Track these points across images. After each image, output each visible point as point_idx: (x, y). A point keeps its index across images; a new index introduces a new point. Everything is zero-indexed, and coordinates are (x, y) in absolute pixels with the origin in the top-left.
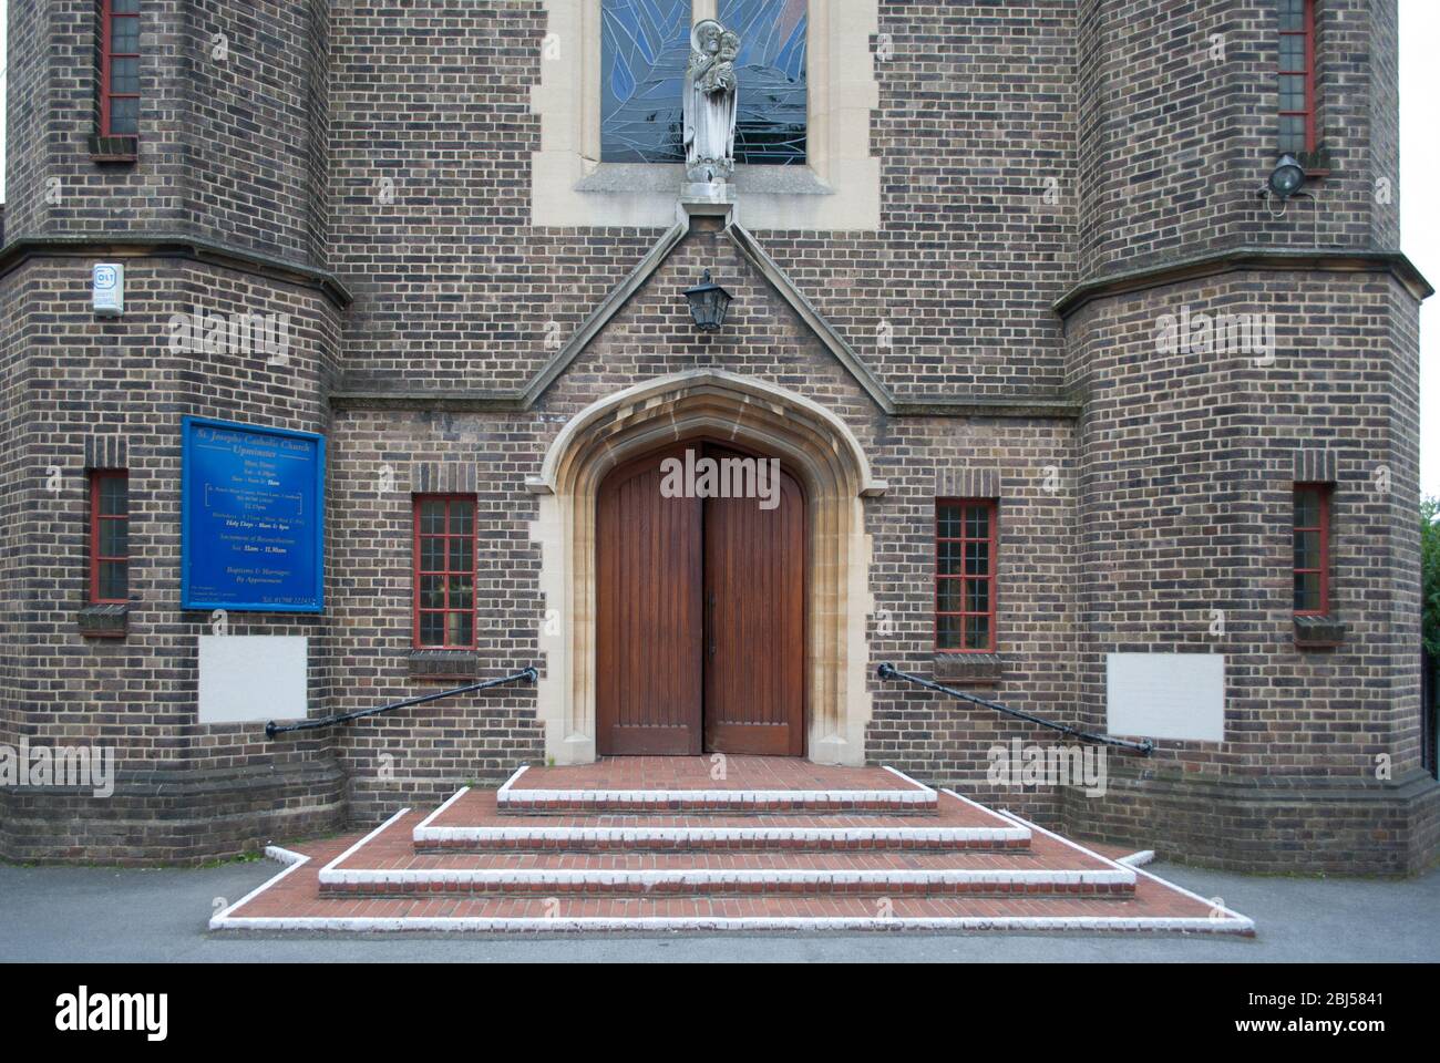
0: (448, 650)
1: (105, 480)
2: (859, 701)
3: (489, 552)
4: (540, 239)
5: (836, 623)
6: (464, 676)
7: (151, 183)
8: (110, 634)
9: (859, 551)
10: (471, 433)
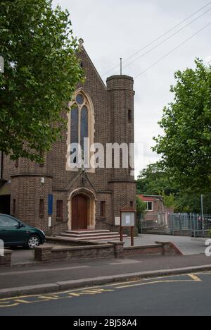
0: (60, 218)
1: (42, 201)
2: (94, 223)
3: (64, 207)
4: (66, 172)
5: (92, 214)
6: (61, 221)
7: (45, 168)
8: (42, 217)
9: (95, 206)
10: (62, 194)
